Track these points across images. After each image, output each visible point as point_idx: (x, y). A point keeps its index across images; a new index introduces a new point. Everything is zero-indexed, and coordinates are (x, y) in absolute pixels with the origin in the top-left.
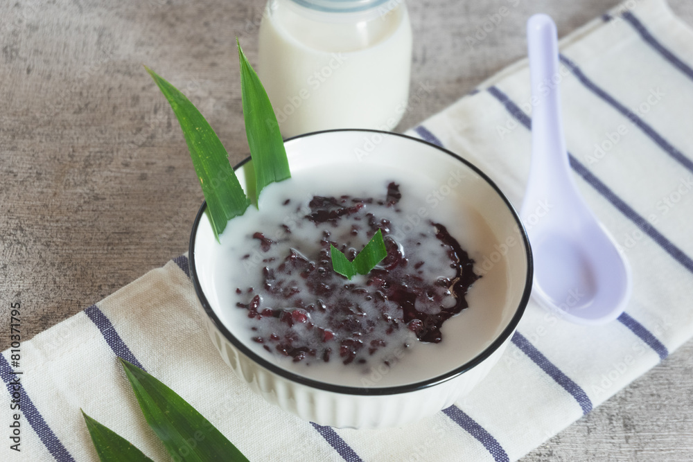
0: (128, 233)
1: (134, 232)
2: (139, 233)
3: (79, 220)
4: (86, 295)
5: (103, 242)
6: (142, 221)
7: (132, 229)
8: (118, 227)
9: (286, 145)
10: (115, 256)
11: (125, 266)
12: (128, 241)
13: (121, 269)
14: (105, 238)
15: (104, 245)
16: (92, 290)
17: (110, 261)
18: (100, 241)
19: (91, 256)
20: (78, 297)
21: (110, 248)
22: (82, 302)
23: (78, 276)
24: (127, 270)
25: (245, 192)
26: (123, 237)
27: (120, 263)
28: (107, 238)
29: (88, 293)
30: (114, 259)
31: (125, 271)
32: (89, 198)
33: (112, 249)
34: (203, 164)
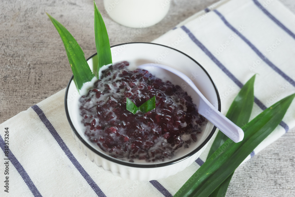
0: (42, 43)
1: (44, 42)
2: (47, 42)
3: (21, 37)
4: (23, 68)
5: (32, 46)
6: (48, 38)
7: (44, 41)
8: (38, 40)
9: (111, 49)
10: (36, 52)
11: (40, 56)
12: (42, 46)
13: (39, 58)
14: (32, 44)
15: (32, 47)
16: (26, 66)
17: (34, 54)
18: (30, 46)
19: (26, 52)
20: (20, 68)
21: (34, 49)
22: (21, 71)
23: (20, 60)
24: (41, 58)
25: (92, 71)
26: (40, 44)
27: (38, 55)
28: (33, 44)
29: (24, 67)
30: (36, 53)
31: (40, 59)
32: (26, 27)
33: (35, 49)
34: (72, 58)
